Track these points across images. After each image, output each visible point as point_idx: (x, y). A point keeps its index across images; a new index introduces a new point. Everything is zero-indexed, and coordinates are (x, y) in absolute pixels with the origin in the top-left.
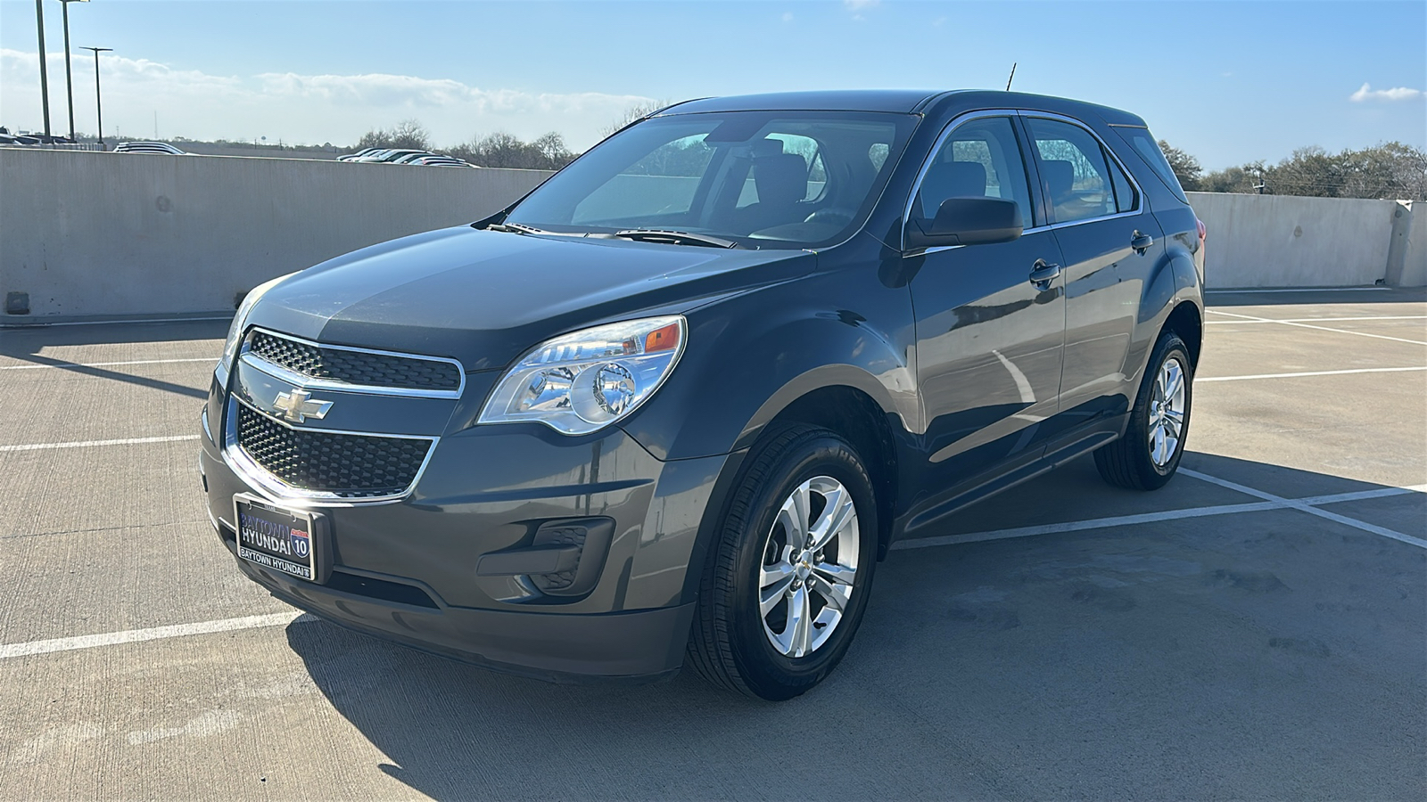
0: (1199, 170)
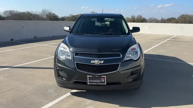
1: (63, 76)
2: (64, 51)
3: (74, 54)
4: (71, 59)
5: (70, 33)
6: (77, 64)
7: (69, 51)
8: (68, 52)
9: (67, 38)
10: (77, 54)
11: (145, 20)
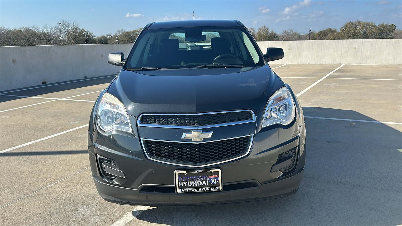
0: (94, 37)
1: (112, 176)
2: (112, 113)
3: (139, 119)
4: (131, 132)
5: (123, 68)
6: (146, 142)
7: (125, 113)
8: (122, 115)
9: (117, 81)
10: (144, 119)
11: (274, 37)
